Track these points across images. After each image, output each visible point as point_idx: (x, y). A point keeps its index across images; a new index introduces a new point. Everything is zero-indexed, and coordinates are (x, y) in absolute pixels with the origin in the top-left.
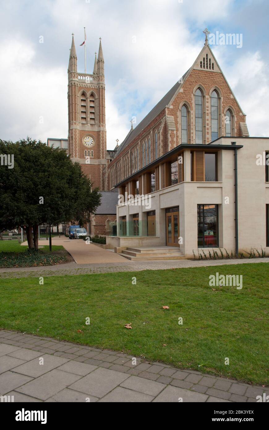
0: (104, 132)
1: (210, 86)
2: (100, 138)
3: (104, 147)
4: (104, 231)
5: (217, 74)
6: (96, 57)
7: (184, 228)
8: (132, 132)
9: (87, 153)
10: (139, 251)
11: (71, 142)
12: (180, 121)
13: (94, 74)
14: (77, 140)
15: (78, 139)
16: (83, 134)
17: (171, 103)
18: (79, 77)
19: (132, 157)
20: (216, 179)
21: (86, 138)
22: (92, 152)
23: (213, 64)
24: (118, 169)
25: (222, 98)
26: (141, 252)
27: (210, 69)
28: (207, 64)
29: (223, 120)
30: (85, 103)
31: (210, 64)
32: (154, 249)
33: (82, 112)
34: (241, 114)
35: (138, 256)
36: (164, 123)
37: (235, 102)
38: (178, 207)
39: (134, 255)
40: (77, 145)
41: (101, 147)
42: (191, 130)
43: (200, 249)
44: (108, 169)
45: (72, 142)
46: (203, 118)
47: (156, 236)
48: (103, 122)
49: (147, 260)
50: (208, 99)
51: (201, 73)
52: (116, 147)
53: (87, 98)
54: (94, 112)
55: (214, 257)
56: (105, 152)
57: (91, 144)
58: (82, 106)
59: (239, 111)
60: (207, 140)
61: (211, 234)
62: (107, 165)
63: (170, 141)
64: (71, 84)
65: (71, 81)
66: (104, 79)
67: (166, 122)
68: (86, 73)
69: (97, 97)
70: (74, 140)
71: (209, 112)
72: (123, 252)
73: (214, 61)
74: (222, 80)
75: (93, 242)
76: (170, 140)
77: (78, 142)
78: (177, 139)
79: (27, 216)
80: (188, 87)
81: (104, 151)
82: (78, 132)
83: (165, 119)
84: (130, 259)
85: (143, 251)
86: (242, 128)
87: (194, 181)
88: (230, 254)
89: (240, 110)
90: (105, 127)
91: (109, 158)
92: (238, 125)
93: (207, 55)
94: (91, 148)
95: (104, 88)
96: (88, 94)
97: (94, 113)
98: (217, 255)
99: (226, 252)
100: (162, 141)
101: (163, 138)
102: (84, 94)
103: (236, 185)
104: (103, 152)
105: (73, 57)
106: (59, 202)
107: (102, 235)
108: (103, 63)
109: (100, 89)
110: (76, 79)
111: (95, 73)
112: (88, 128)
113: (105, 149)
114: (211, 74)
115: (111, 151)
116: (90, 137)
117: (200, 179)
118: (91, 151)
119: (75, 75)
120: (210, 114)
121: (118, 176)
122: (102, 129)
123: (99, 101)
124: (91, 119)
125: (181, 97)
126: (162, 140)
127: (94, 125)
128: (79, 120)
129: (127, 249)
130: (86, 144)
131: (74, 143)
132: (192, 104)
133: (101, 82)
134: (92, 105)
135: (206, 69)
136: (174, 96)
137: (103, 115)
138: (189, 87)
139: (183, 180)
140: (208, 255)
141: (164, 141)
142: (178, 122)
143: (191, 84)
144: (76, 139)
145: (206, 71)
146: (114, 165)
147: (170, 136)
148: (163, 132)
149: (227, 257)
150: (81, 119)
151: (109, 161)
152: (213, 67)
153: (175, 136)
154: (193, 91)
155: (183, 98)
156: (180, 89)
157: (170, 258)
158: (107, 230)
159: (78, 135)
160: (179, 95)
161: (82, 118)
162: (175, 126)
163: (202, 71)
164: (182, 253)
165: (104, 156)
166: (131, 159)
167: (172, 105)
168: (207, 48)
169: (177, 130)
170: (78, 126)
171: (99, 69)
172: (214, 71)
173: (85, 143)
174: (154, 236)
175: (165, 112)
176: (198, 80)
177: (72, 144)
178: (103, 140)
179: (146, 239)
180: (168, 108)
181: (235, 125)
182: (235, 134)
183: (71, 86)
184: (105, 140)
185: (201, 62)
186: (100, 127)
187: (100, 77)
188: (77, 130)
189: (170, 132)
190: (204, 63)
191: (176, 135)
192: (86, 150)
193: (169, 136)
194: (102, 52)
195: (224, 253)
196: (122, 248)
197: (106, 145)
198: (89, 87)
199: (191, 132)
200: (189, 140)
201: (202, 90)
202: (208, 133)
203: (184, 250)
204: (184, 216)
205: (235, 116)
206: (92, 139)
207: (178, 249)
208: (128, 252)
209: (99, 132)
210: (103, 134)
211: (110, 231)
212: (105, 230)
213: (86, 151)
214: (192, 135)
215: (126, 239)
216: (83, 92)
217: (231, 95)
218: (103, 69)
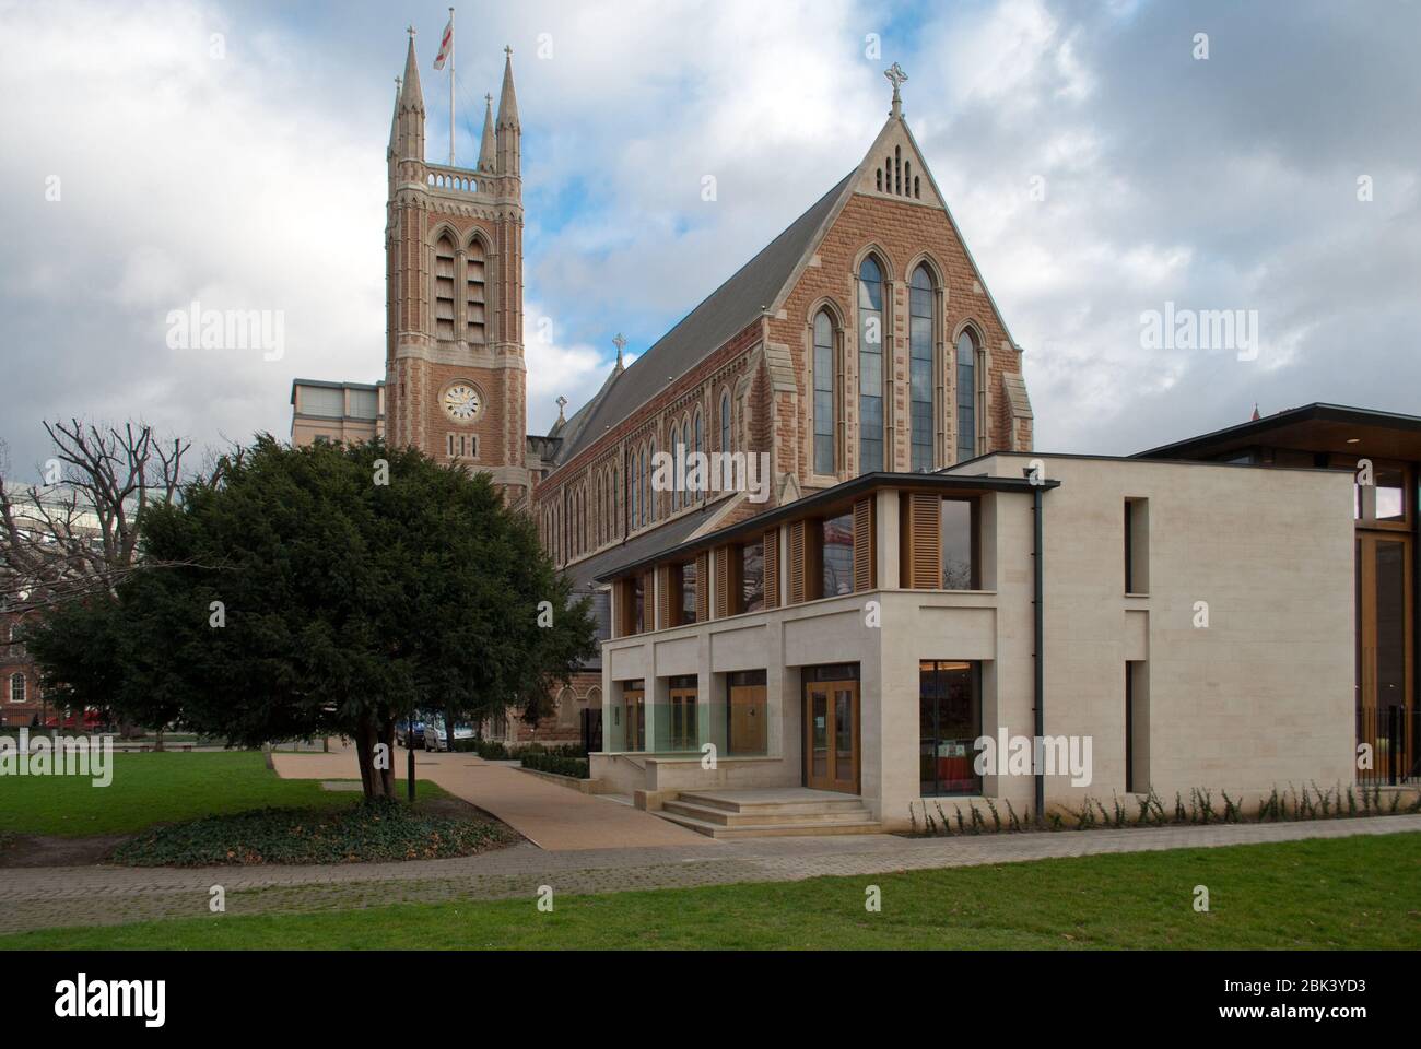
0: (519, 373)
1: (907, 251)
2: (502, 394)
3: (518, 426)
4: (552, 729)
5: (930, 211)
6: (488, 109)
7: (880, 735)
8: (619, 377)
9: (457, 445)
10: (735, 807)
11: (399, 403)
12: (811, 364)
13: (482, 168)
14: (420, 398)
15: (423, 391)
16: (444, 376)
17: (780, 300)
18: (431, 177)
19: (630, 470)
20: (976, 583)
21: (452, 392)
22: (474, 439)
23: (917, 180)
24: (575, 507)
25: (946, 292)
26: (741, 809)
27: (908, 194)
28: (898, 178)
29: (948, 364)
30: (450, 268)
31: (907, 179)
32: (777, 801)
33: (439, 299)
34: (1005, 346)
35: (731, 825)
36: (757, 367)
37: (987, 307)
38: (856, 665)
39: (722, 820)
40: (421, 417)
41: (508, 425)
42: (846, 394)
43: (929, 800)
44: (534, 504)
45: (403, 404)
46: (885, 355)
47: (766, 754)
48: (513, 339)
49: (765, 836)
50: (902, 294)
51: (879, 207)
52: (557, 424)
53: (458, 254)
54: (482, 301)
55: (974, 827)
56: (520, 442)
57: (472, 413)
58: (439, 278)
59: (1001, 336)
60: (896, 427)
61: (958, 754)
62: (529, 490)
63: (779, 429)
64: (403, 200)
65: (401, 190)
66: (520, 190)
67: (762, 363)
68: (454, 165)
69: (493, 250)
70: (410, 397)
71: (904, 334)
72: (665, 807)
73: (922, 171)
74: (948, 233)
75: (525, 764)
76: (780, 424)
77: (423, 403)
78: (799, 422)
79: (385, 695)
80: (837, 252)
81: (518, 438)
82: (423, 369)
83: (760, 355)
84: (708, 833)
85: (748, 804)
86: (1011, 393)
87: (909, 587)
88: (1021, 818)
89: (1003, 334)
90: (522, 356)
91: (537, 464)
92: (995, 382)
93: (898, 149)
94: (470, 425)
95: (520, 219)
96: (463, 238)
97: (481, 305)
98: (981, 821)
99: (1011, 810)
100: (752, 426)
101: (754, 416)
102: (446, 238)
103: (1037, 602)
104: (513, 444)
105: (409, 108)
106: (490, 650)
107: (545, 739)
108: (516, 134)
109: (504, 222)
110: (421, 186)
111: (487, 167)
112: (461, 356)
113: (520, 432)
114: (910, 213)
115: (541, 439)
116: (466, 389)
117: (927, 583)
118: (469, 436)
119: (415, 172)
120: (906, 343)
121: (575, 530)
122: (509, 360)
123: (502, 264)
124: (471, 324)
125: (814, 283)
126: (749, 423)
127: (483, 346)
128: (430, 328)
129: (681, 797)
130: (452, 412)
131: (410, 408)
132: (849, 307)
133: (508, 199)
134: (477, 276)
135: (894, 196)
136: (790, 280)
137: (515, 312)
138: (841, 250)
139: (875, 585)
140: (953, 822)
141: (758, 428)
142: (803, 365)
143: (846, 240)
144: (416, 393)
145: (896, 202)
146: (559, 492)
147: (779, 410)
148: (753, 395)
149: (1011, 825)
150: (434, 323)
151: (539, 474)
152: (917, 190)
153: (793, 412)
154: (852, 264)
155: (820, 287)
156: (809, 258)
157: (834, 831)
158: (559, 723)
159: (423, 380)
160: (808, 276)
161: (440, 321)
162: (793, 380)
163: (883, 200)
164: (871, 813)
165: (518, 455)
166: (626, 475)
167: (785, 307)
168: (898, 129)
169: (801, 393)
170: (425, 349)
171: (501, 153)
172: (922, 203)
173: (450, 408)
174: (760, 754)
175: (761, 330)
176: (869, 229)
177: (403, 409)
178: (513, 400)
179: (738, 765)
180: (771, 318)
181: (988, 382)
182: (987, 410)
183: (400, 208)
184: (520, 400)
185: (879, 173)
186: (502, 353)
187: (506, 181)
188: (421, 362)
189: (777, 398)
190: (888, 176)
191: (799, 407)
192: (453, 434)
193: (776, 412)
194: (513, 98)
195: (1004, 814)
196: (662, 793)
197: (523, 418)
198: (464, 214)
199: (846, 400)
200: (839, 424)
201: (881, 261)
202: (900, 403)
203: (880, 803)
204: (878, 696)
205: (988, 351)
206: (472, 394)
207: (856, 801)
208: (687, 809)
209: (498, 373)
210: (514, 378)
211: (572, 726)
212: (555, 722)
213: (451, 437)
214: (847, 409)
215: (676, 766)
216: (445, 231)
217: (976, 283)
218: (516, 155)
